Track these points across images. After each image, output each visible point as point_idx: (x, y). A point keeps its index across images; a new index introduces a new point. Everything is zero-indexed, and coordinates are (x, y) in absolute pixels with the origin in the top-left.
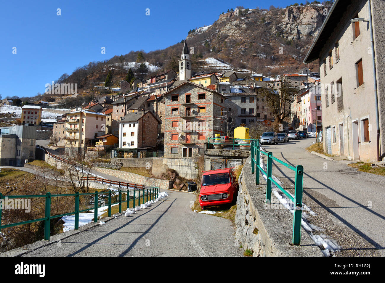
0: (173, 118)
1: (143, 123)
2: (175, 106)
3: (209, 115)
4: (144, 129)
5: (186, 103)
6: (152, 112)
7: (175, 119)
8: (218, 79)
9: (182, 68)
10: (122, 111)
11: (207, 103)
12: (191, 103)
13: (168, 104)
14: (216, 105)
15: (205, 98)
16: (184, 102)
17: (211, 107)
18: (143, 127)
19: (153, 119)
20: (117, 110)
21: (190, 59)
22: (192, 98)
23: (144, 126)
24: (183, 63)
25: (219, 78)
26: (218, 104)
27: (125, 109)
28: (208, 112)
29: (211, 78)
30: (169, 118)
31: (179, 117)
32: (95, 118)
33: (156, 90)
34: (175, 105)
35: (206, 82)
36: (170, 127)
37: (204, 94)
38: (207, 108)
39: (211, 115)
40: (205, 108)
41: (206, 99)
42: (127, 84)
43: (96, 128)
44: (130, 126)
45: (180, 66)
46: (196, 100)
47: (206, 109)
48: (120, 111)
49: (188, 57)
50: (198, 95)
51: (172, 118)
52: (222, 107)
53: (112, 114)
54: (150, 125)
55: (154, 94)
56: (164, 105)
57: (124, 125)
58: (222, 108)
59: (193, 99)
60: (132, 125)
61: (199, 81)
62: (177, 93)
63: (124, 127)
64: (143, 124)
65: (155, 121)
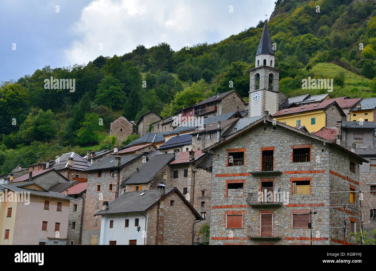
0: (231, 207)
1: (158, 217)
2: (236, 178)
3: (319, 202)
4: (161, 232)
5: (263, 169)
6: (182, 191)
7: (234, 209)
8: (343, 115)
9: (257, 88)
10: (111, 189)
11: (315, 172)
12: (275, 170)
13: (219, 172)
14: (336, 177)
15: (309, 160)
16: (258, 168)
17: (325, 182)
18: (158, 229)
19: (184, 207)
20: (99, 186)
21: (276, 65)
22: (276, 159)
23: (161, 225)
24: (258, 75)
25: (346, 112)
26: (342, 174)
27: (116, 183)
28: (317, 194)
29: (327, 111)
30: (221, 207)
31: (245, 203)
32: (42, 205)
33: (194, 139)
34: (234, 175)
35: (313, 122)
36: (224, 229)
37: (308, 150)
38: (313, 183)
39: (325, 201)
40: (309, 184)
41: (312, 161)
42: (127, 125)
43: (43, 229)
44: (127, 225)
45: (252, 83)
46: (287, 164)
47: (311, 186)
48: (105, 187)
49: (271, 61)
50: (292, 151)
51: (227, 207)
52: (352, 181)
53: (84, 194)
54: (175, 223)
55: (187, 149)
56: (209, 174)
57: (112, 222)
58: (352, 184)
59: (279, 161)
60: (132, 222)
61: (298, 119)
62: (241, 147)
63: (111, 226)
64: (158, 220)
65: (187, 213)
